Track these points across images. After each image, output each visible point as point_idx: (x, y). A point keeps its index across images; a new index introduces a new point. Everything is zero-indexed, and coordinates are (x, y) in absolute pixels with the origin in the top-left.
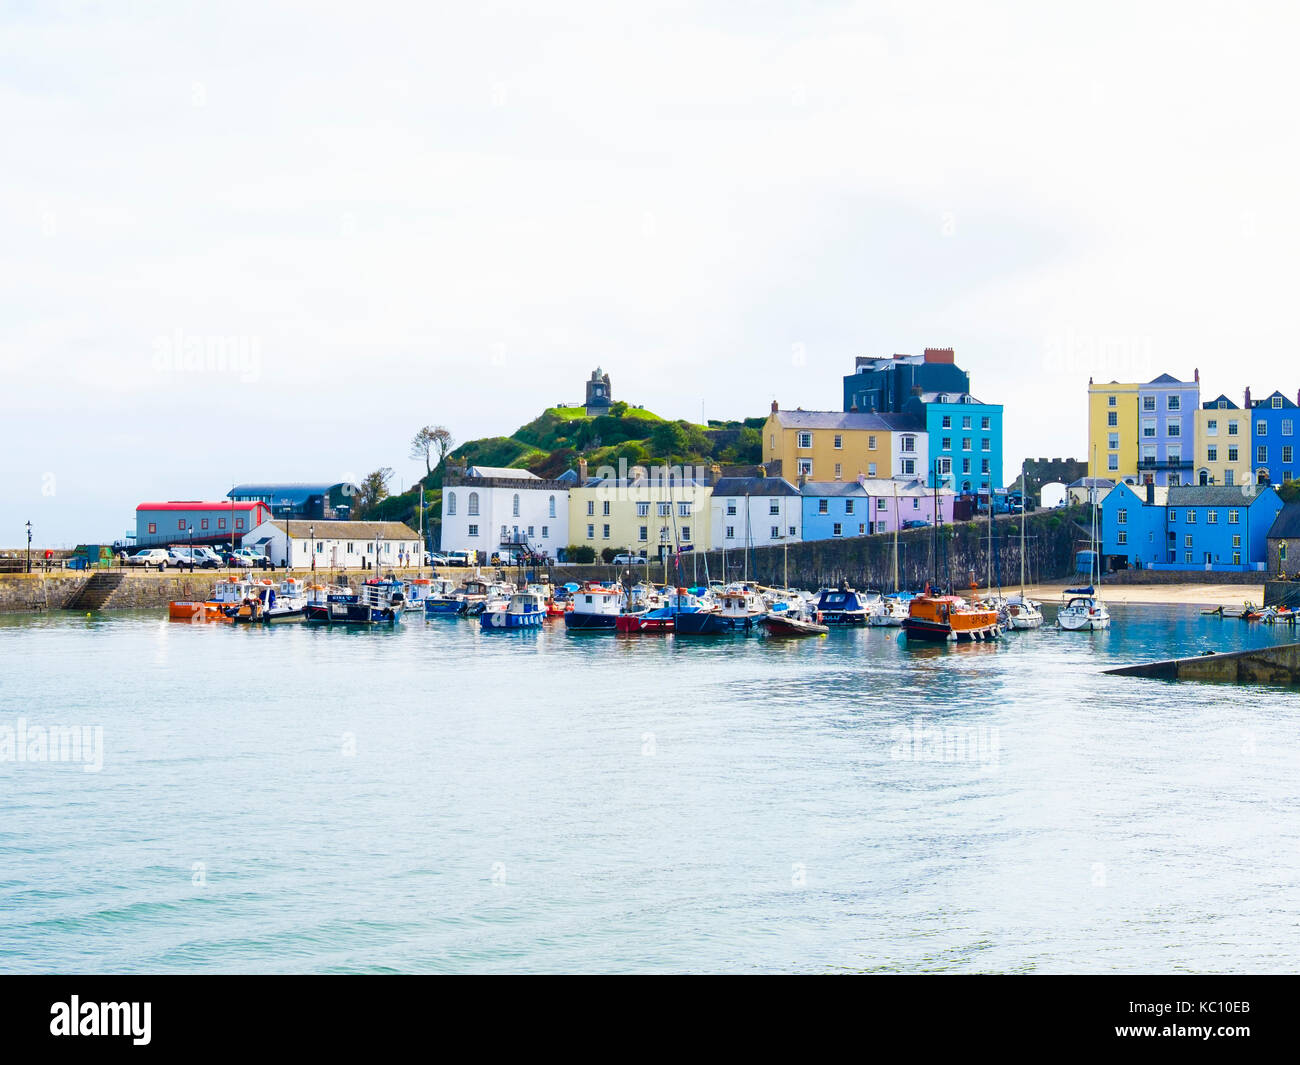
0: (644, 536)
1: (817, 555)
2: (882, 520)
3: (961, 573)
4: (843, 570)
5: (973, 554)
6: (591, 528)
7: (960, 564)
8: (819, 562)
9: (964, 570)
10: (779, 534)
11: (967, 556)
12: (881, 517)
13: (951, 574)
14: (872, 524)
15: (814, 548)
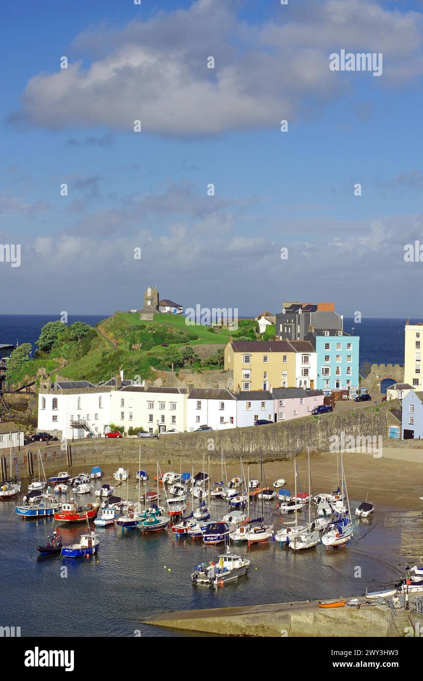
0: (151, 420)
1: (242, 436)
2: (281, 412)
3: (323, 442)
4: (257, 444)
5: (330, 431)
6: (123, 413)
7: (323, 437)
8: (243, 440)
9: (325, 440)
10: (224, 421)
11: (327, 432)
12: (281, 410)
13: (318, 442)
14: (276, 414)
15: (241, 432)
